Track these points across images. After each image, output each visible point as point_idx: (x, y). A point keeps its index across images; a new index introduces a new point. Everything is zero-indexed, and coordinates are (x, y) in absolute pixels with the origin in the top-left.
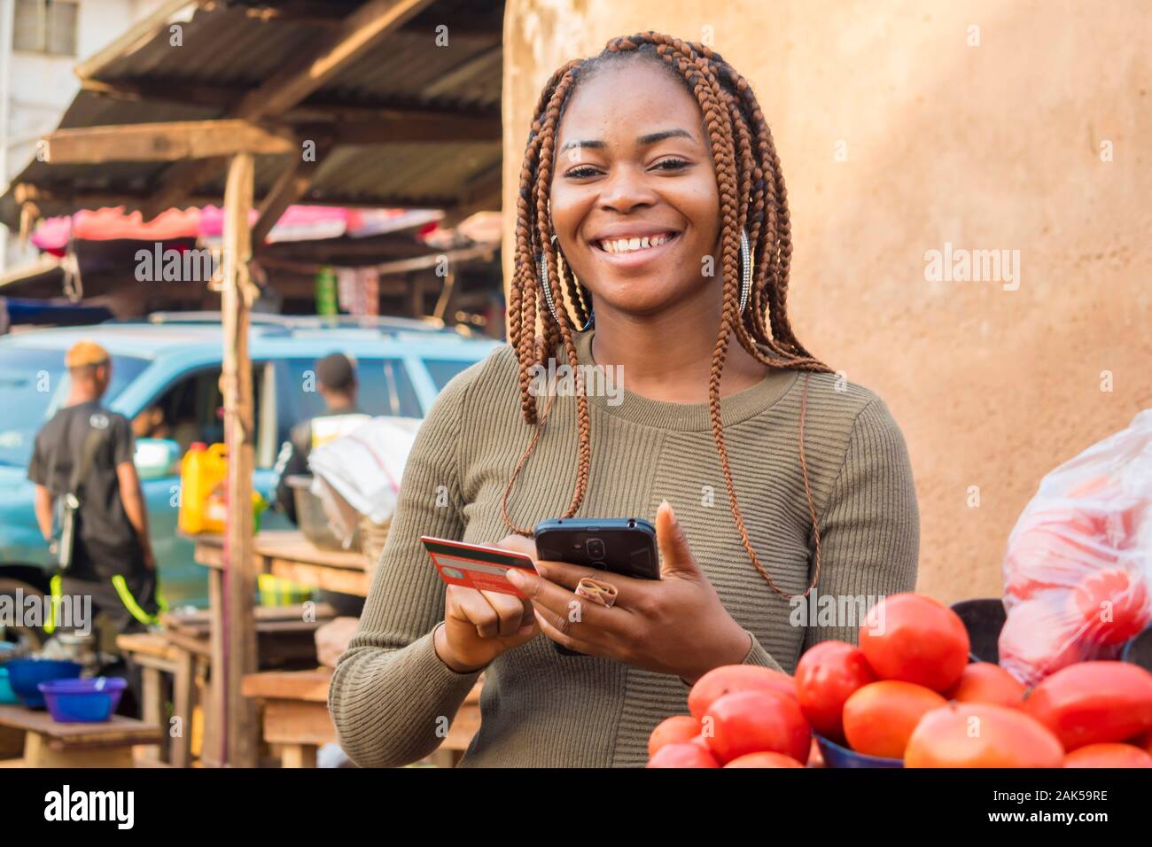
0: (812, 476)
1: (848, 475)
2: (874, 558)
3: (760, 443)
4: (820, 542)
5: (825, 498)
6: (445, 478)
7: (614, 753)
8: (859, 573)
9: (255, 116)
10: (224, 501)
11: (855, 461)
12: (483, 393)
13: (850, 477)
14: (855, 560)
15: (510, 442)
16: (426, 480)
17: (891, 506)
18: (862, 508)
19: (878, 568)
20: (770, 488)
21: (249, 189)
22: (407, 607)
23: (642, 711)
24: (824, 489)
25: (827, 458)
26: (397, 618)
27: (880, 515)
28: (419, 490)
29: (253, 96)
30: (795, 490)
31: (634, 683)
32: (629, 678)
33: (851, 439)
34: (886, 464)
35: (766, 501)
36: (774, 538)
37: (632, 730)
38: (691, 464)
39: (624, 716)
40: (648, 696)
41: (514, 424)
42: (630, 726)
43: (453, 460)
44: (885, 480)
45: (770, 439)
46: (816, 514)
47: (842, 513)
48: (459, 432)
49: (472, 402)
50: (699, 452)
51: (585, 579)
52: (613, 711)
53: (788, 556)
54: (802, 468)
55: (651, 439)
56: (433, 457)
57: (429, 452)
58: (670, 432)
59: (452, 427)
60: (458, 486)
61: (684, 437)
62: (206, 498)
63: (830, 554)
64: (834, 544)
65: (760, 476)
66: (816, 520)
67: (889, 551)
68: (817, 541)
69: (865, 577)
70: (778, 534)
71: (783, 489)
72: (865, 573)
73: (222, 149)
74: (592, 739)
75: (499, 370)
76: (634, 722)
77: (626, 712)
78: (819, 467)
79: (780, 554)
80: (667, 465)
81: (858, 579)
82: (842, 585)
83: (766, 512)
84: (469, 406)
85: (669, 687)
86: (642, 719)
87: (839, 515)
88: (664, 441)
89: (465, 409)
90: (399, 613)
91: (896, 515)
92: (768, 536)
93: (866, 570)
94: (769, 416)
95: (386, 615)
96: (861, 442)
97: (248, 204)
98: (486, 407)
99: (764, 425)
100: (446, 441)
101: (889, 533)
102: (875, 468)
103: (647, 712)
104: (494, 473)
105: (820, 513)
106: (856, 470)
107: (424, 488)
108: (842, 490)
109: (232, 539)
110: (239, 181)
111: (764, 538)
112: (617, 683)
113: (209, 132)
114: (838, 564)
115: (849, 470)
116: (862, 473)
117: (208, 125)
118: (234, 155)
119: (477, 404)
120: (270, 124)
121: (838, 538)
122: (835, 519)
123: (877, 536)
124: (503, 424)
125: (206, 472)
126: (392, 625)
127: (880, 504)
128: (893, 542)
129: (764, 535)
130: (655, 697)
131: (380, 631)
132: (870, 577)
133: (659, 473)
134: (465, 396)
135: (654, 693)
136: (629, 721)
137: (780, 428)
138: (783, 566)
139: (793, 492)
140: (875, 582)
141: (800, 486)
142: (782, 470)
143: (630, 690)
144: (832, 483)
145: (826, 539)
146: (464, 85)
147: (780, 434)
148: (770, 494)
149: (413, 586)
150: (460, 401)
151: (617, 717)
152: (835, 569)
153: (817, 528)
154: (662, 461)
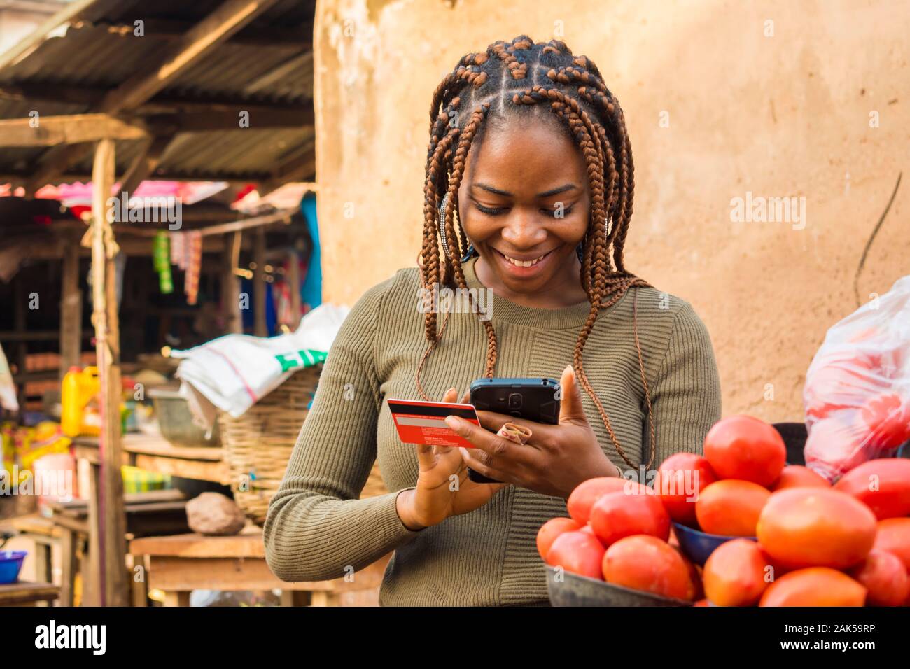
0: (645, 359)
1: (671, 357)
2: (692, 417)
3: (605, 338)
4: (651, 406)
5: (655, 375)
6: (364, 361)
7: (504, 562)
8: (682, 428)
9: (115, 110)
10: (97, 411)
11: (677, 347)
12: (394, 300)
13: (673, 358)
14: (678, 419)
15: (416, 337)
16: (348, 362)
17: (703, 380)
18: (682, 381)
19: (695, 425)
20: (615, 368)
21: (111, 167)
22: (331, 458)
23: (524, 530)
24: (654, 368)
25: (656, 345)
26: (323, 466)
27: (696, 385)
28: (342, 370)
29: (113, 94)
30: (633, 368)
31: (519, 509)
32: (515, 506)
33: (673, 332)
34: (698, 349)
35: (613, 377)
36: (621, 402)
37: (517, 544)
38: (556, 354)
39: (511, 535)
40: (530, 518)
41: (418, 324)
42: (515, 541)
43: (371, 348)
44: (699, 360)
45: (612, 335)
46: (648, 387)
47: (668, 385)
48: (376, 328)
49: (386, 306)
50: (561, 345)
51: (508, 424)
52: (502, 531)
53: (630, 416)
54: (637, 352)
55: (524, 335)
56: (355, 346)
57: (350, 343)
58: (539, 330)
59: (371, 324)
60: (374, 368)
61: (550, 334)
62: (83, 409)
63: (659, 416)
64: (662, 408)
65: (607, 360)
66: (648, 391)
67: (703, 412)
68: (650, 407)
69: (686, 431)
70: (623, 400)
71: (625, 368)
72: (686, 429)
73: (89, 136)
74: (487, 552)
75: (406, 285)
76: (519, 538)
77: (513, 532)
78: (649, 352)
79: (625, 414)
80: (538, 355)
81: (681, 432)
82: (669, 437)
83: (613, 384)
84: (383, 309)
85: (545, 510)
86: (525, 536)
87: (665, 386)
88: (534, 337)
89: (381, 312)
90: (325, 462)
91: (707, 386)
92: (616, 400)
93: (686, 426)
94: (611, 318)
95: (314, 464)
96: (680, 334)
97: (111, 179)
98: (396, 311)
99: (608, 325)
100: (365, 334)
101: (702, 399)
102: (691, 352)
103: (529, 530)
104: (405, 358)
105: (651, 385)
106: (677, 354)
107: (346, 369)
108: (667, 368)
109: (105, 441)
110: (103, 161)
111: (613, 402)
112: (505, 510)
113: (79, 123)
114: (666, 422)
115: (673, 354)
116: (682, 355)
117: (78, 118)
118: (99, 141)
119: (390, 308)
120: (127, 116)
121: (665, 404)
122: (662, 390)
123: (694, 401)
124: (410, 324)
125: (82, 389)
126: (319, 471)
127: (695, 378)
128: (705, 406)
129: (613, 400)
130: (535, 518)
131: (309, 476)
132: (690, 431)
133: (532, 360)
134: (381, 302)
135: (534, 515)
136: (515, 538)
137: (619, 327)
138: (627, 422)
139: (632, 371)
140: (694, 435)
141: (637, 366)
142: (623, 354)
143: (515, 514)
144: (660, 363)
145: (656, 405)
146: (277, 84)
147: (621, 331)
148: (615, 371)
149: (336, 442)
150: (377, 305)
151: (505, 535)
152: (663, 426)
153: (649, 397)
154: (534, 352)
